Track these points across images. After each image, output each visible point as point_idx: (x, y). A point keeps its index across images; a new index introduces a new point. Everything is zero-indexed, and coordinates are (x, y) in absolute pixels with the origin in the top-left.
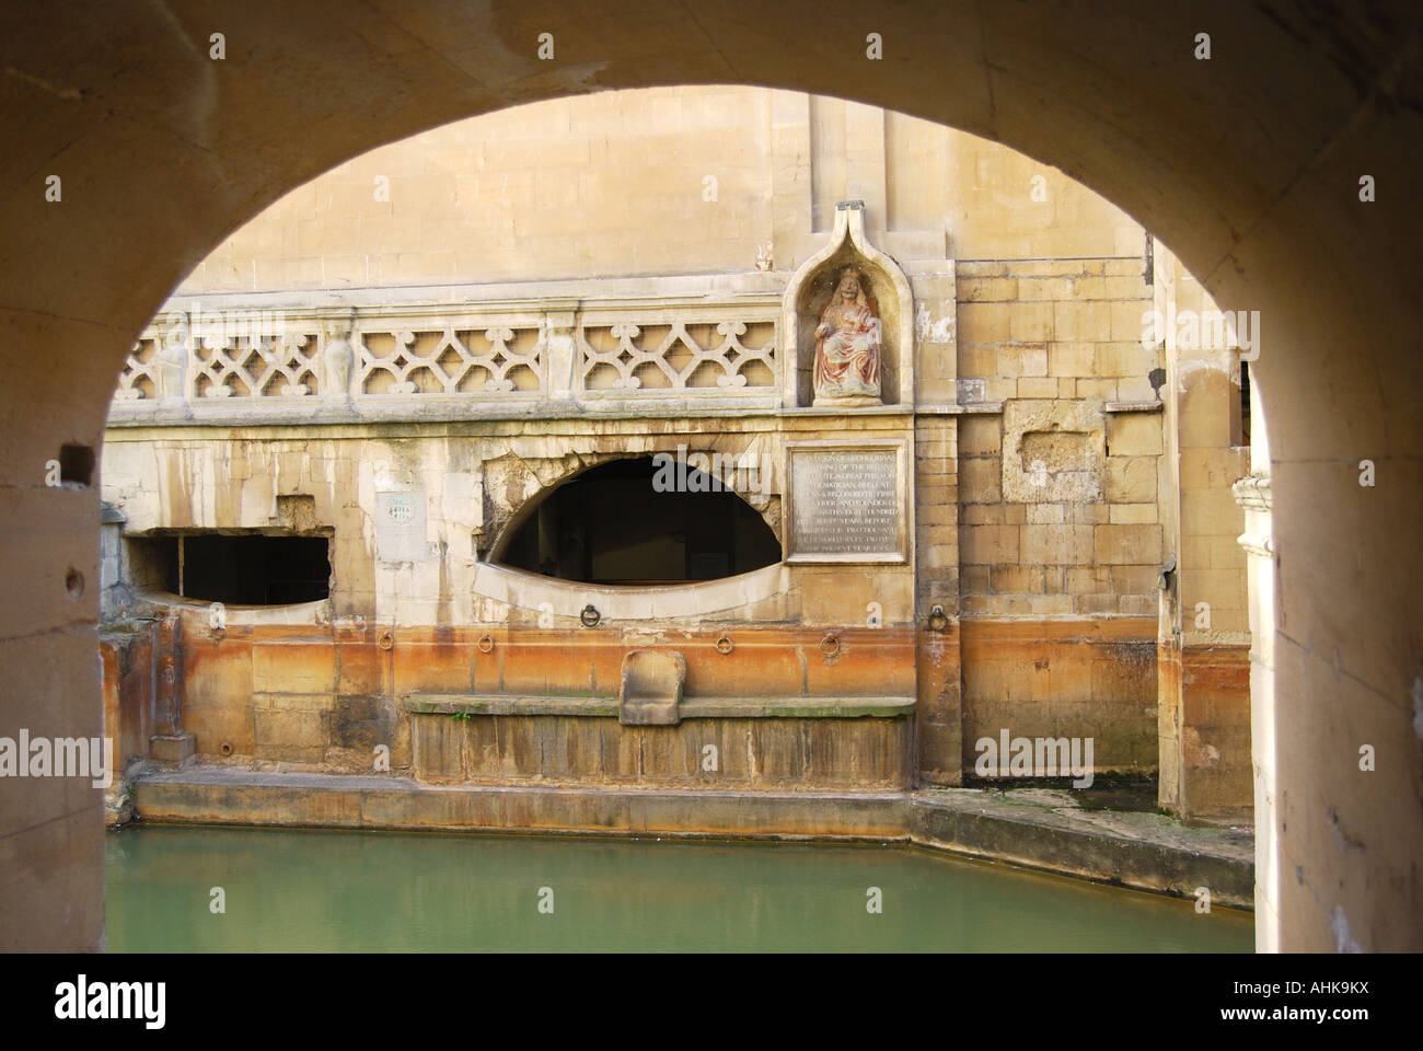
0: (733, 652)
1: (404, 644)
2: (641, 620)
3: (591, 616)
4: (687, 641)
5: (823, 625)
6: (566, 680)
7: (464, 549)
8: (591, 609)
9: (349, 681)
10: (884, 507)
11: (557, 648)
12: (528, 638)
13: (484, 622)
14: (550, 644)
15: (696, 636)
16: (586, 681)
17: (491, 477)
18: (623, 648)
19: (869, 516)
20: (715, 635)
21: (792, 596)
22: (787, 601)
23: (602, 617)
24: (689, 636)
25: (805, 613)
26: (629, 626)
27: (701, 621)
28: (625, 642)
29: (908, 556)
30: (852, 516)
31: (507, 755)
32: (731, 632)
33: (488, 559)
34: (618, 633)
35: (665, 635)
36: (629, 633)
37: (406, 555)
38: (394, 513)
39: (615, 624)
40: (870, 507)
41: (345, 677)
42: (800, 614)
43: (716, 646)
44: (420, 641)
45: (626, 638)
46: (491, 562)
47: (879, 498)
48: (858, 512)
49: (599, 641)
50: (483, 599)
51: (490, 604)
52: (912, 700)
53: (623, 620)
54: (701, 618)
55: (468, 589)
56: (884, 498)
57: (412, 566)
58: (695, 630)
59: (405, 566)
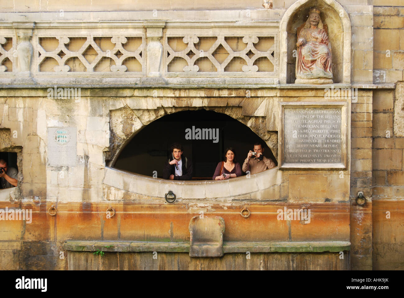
0: (250, 216)
1: (63, 212)
2: (199, 199)
3: (171, 197)
4: (225, 211)
5: (300, 202)
6: (156, 232)
7: (98, 159)
8: (171, 193)
9: (30, 234)
10: (334, 139)
11: (151, 214)
12: (135, 209)
13: (109, 200)
14: (147, 212)
15: (230, 208)
16: (168, 233)
17: (114, 119)
18: (188, 214)
19: (326, 143)
20: (240, 208)
21: (283, 186)
22: (280, 189)
23: (177, 197)
24: (226, 208)
25: (290, 195)
26: (193, 202)
27: (233, 200)
28: (190, 211)
29: (347, 165)
30: (317, 143)
32: (249, 206)
33: (110, 165)
34: (186, 206)
35: (212, 207)
36: (192, 206)
37: (64, 163)
38: (58, 139)
39: (184, 202)
40: (327, 138)
41: (28, 231)
42: (287, 197)
43: (241, 213)
44: (72, 210)
45: (190, 209)
46: (111, 167)
47: (331, 134)
48: (320, 141)
49: (175, 211)
50: (109, 188)
51: (113, 191)
52: (349, 243)
53: (189, 199)
54: (233, 198)
55: (100, 182)
56: (334, 134)
57: (68, 169)
58: (229, 205)
59: (64, 169)
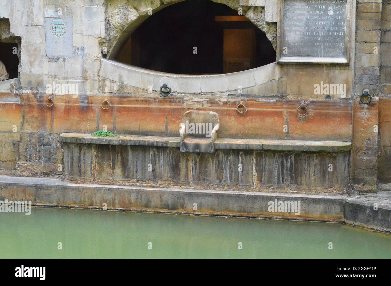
0: (248, 114)
1: (60, 105)
2: (194, 93)
3: (166, 91)
4: (219, 106)
5: (299, 99)
6: (151, 126)
7: (95, 51)
8: (165, 87)
9: (29, 125)
10: (337, 31)
11: (146, 108)
12: (130, 102)
13: (104, 93)
14: (142, 106)
15: (226, 103)
16: (163, 128)
17: (110, 10)
18: (183, 109)
19: (328, 36)
20: (234, 104)
21: (282, 81)
22: (278, 84)
23: (172, 91)
24: (221, 103)
25: (289, 92)
26: (188, 97)
27: (229, 95)
28: (185, 106)
29: (349, 60)
30: (316, 36)
31: (116, 167)
32: (245, 102)
33: (108, 57)
34: (181, 101)
35: (208, 102)
36: (187, 101)
37: (61, 54)
38: (54, 29)
39: (179, 95)
40: (329, 31)
41: (27, 122)
42: (286, 92)
43: (236, 109)
44: (69, 102)
45: (185, 103)
46: (109, 59)
47: (334, 26)
48: (321, 34)
49: (170, 105)
50: (104, 80)
51: (108, 83)
52: (349, 143)
53: (184, 93)
54: (229, 93)
55: (96, 74)
56: (337, 26)
57: (64, 60)
58: (225, 100)
59: (61, 60)
